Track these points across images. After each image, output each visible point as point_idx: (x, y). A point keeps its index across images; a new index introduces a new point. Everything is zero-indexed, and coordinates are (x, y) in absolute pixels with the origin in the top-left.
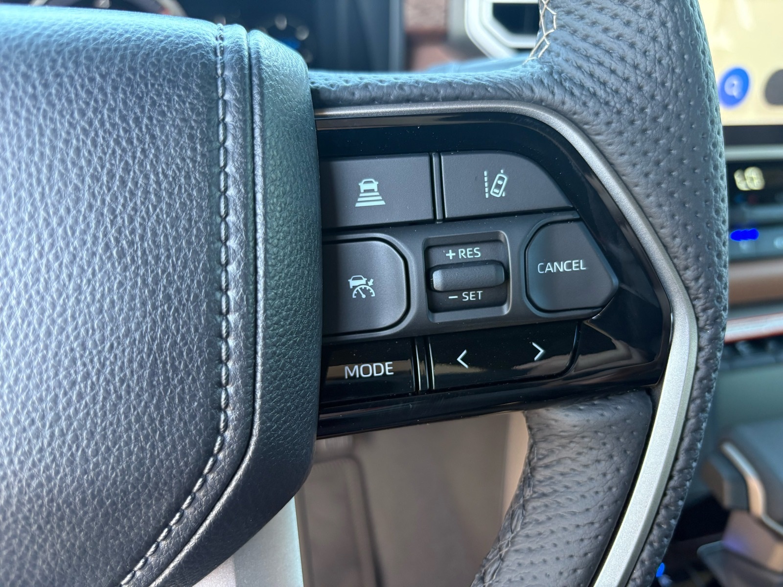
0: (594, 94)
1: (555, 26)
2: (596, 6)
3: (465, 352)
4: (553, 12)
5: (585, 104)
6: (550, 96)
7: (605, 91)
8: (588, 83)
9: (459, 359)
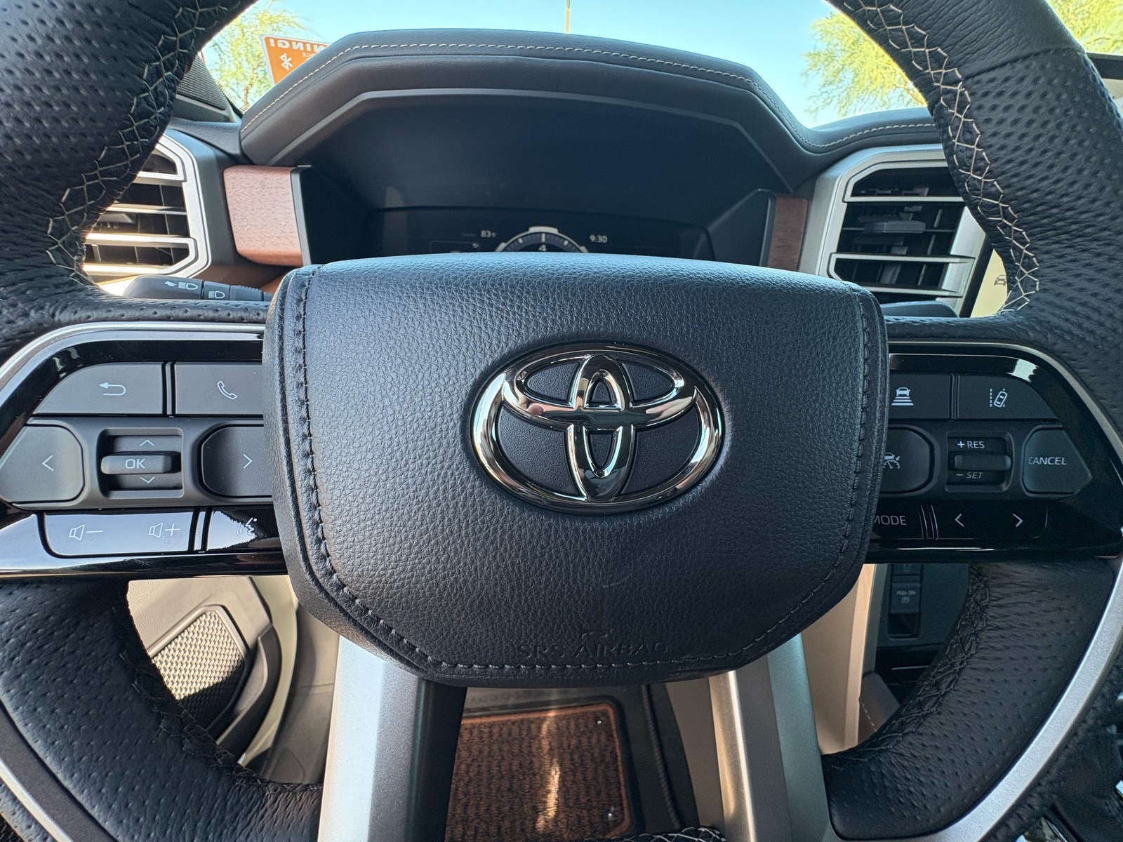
0: (1083, 340)
1: (1037, 288)
2: (1085, 277)
3: (960, 515)
4: (1036, 279)
5: (1075, 346)
6: (1045, 340)
7: (1094, 337)
8: (1076, 331)
9: (956, 520)
